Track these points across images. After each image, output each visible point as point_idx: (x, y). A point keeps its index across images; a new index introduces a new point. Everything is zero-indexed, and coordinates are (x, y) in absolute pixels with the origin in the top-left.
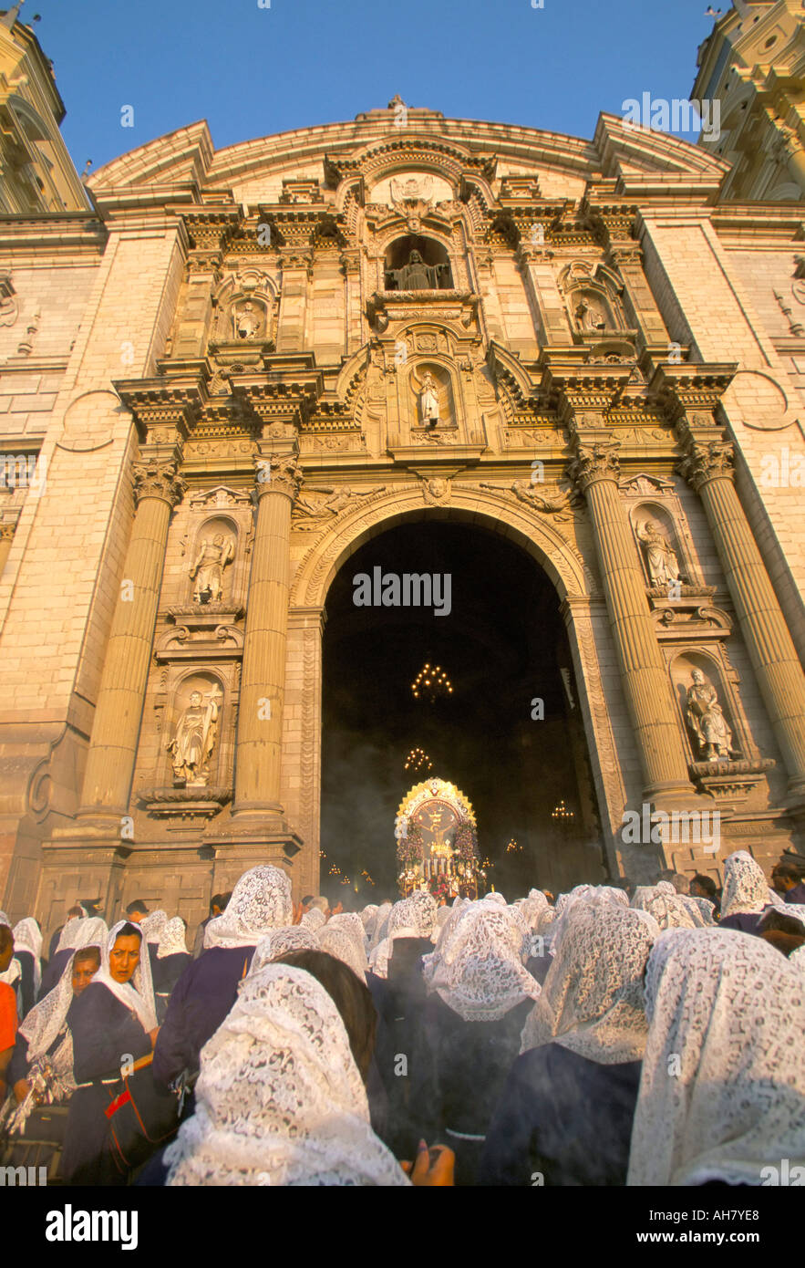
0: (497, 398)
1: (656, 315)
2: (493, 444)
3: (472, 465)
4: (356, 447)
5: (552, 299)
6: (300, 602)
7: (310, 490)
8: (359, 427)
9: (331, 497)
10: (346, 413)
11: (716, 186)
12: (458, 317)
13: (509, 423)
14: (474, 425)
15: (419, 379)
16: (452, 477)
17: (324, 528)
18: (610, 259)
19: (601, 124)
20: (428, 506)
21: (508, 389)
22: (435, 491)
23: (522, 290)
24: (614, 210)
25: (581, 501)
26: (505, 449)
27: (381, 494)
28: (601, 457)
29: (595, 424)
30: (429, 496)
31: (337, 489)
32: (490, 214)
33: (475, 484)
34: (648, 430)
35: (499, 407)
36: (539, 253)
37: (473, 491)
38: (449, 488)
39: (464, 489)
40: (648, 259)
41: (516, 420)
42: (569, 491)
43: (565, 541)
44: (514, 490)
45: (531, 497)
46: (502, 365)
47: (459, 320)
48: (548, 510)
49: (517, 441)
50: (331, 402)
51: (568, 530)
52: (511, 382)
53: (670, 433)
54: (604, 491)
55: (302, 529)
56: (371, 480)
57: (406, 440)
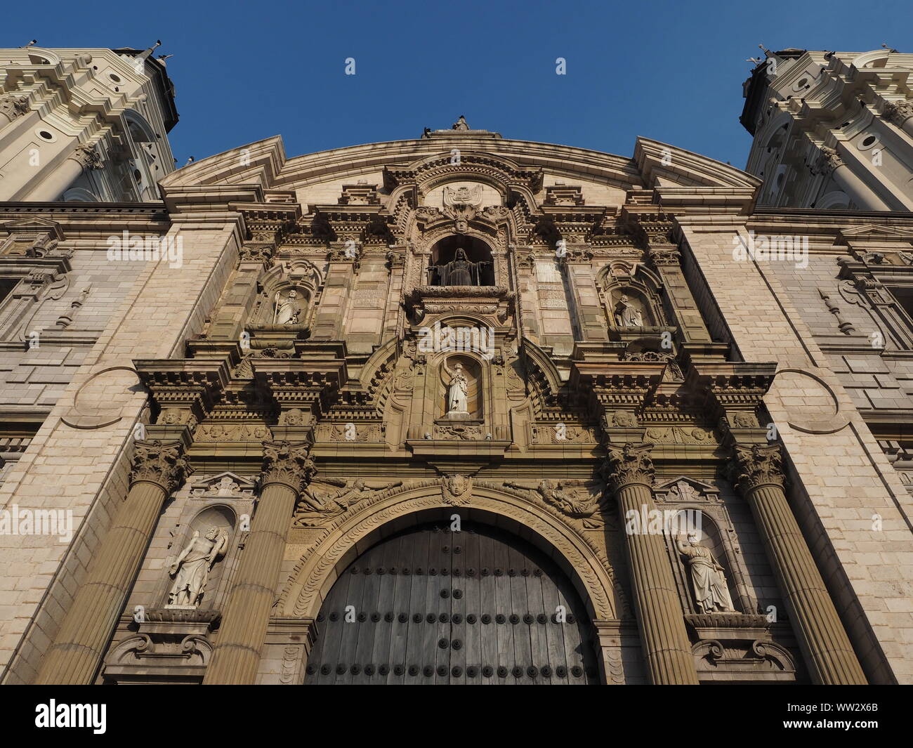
0: (527, 393)
1: (696, 313)
2: (519, 441)
3: (495, 461)
4: (375, 437)
5: (588, 297)
6: (288, 610)
8: (381, 418)
9: (342, 491)
10: (368, 403)
11: (750, 197)
12: (494, 312)
13: (537, 419)
14: (501, 420)
15: (450, 371)
16: (474, 475)
17: (329, 525)
18: (649, 259)
19: (638, 147)
20: (445, 505)
21: (538, 384)
22: (454, 488)
23: (562, 287)
24: (652, 217)
25: (612, 507)
26: (531, 446)
27: (396, 489)
28: (632, 459)
29: (627, 422)
30: (447, 493)
31: (350, 482)
32: (533, 219)
33: (498, 482)
34: (689, 430)
35: (528, 402)
36: (579, 254)
37: (497, 490)
38: (470, 486)
39: (487, 488)
40: (687, 261)
41: (545, 415)
42: (600, 494)
43: (594, 551)
44: (540, 491)
45: (558, 499)
46: (533, 360)
47: (495, 315)
48: (576, 515)
49: (545, 436)
50: (353, 391)
51: (598, 538)
52: (541, 377)
53: (711, 433)
54: (636, 497)
55: (305, 524)
56: (388, 474)
57: (428, 430)
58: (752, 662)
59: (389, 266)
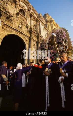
1: (39, 30)
2: (24, 33)
3: (22, 33)
5: (32, 24)
7: (5, 26)
8: (13, 23)
10: (12, 21)
14: (24, 29)
17: (5, 31)
18: (37, 24)
19: (40, 14)
21: (27, 29)
23: (30, 22)
24: (39, 21)
25: (30, 41)
27: (13, 31)
28: (33, 38)
30: (17, 34)
31: (8, 28)
32: (30, 14)
33: (22, 35)
36: (33, 20)
38: (19, 34)
40: (39, 26)
44: (25, 37)
45: (26, 39)
46: (28, 27)
47: (25, 20)
48: (27, 41)
49: (27, 33)
50: (11, 19)
51: (28, 43)
53: (37, 39)
54: (32, 41)
55: (3, 30)
57: (17, 28)
58: (35, 54)
59: (15, 7)
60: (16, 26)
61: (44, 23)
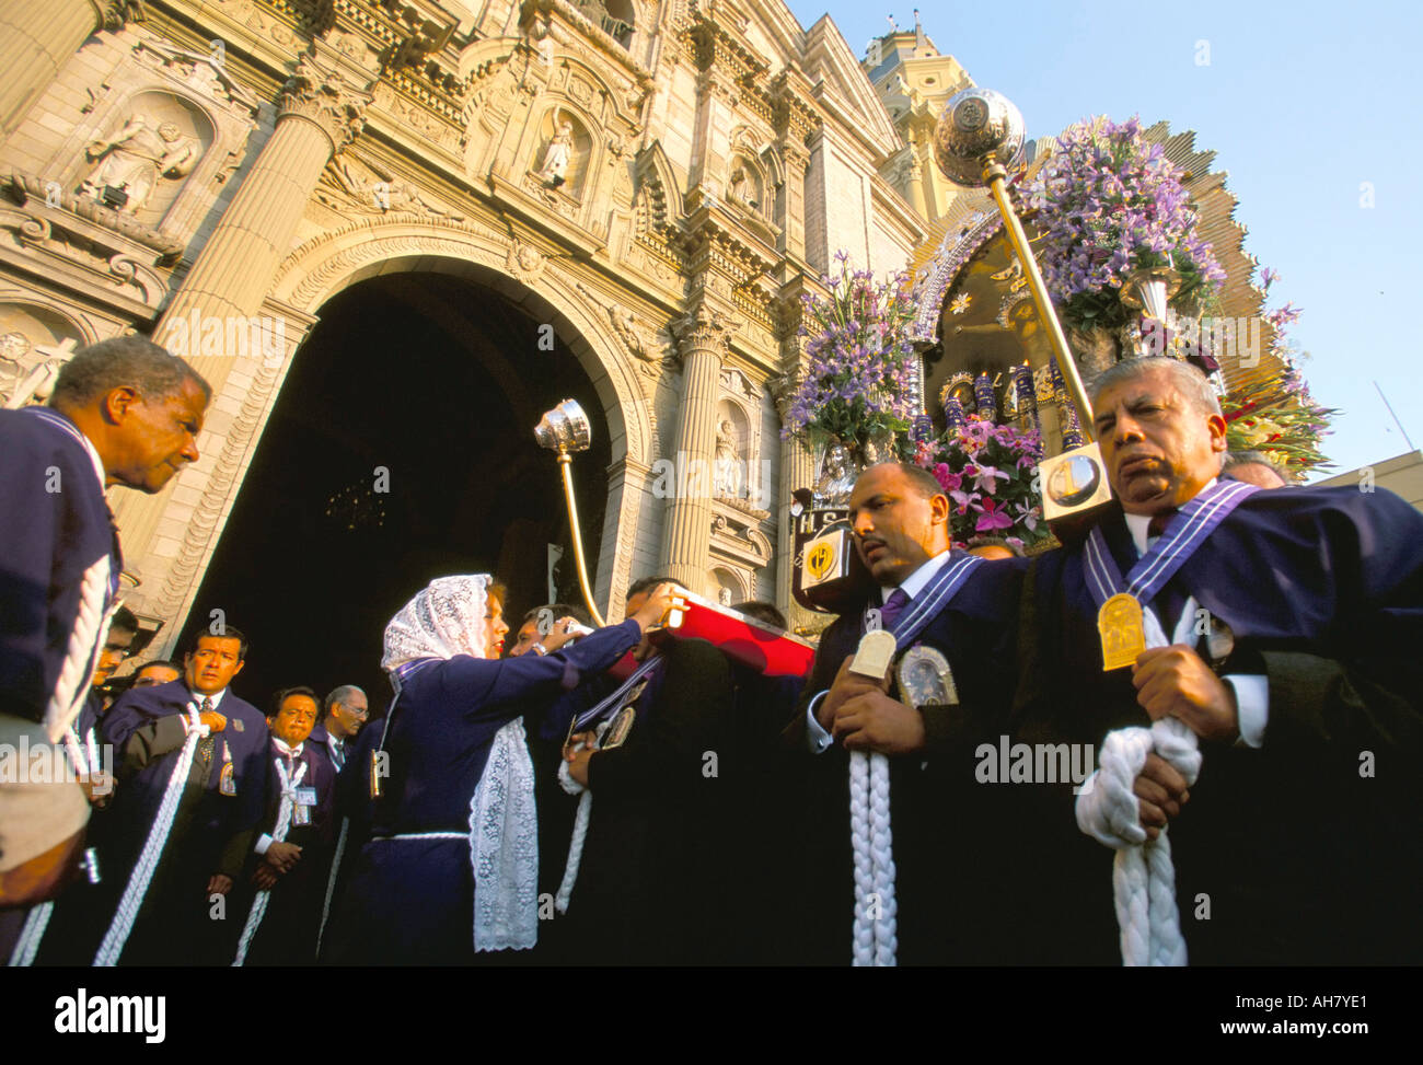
0: (634, 204)
2: (612, 248)
3: (580, 256)
4: (449, 145)
5: (720, 145)
6: (283, 295)
7: (357, 158)
8: (465, 126)
9: (386, 186)
10: (456, 97)
12: (625, 90)
13: (638, 238)
14: (600, 213)
15: (557, 124)
16: (550, 257)
17: (359, 219)
18: (780, 146)
20: (508, 274)
21: (652, 202)
22: (524, 260)
23: (692, 115)
24: (804, 108)
25: (677, 364)
26: (622, 261)
27: (456, 223)
28: (719, 328)
29: (723, 293)
30: (514, 263)
31: (398, 182)
32: (698, 16)
33: (573, 282)
34: (761, 332)
35: (632, 214)
36: (726, 92)
37: (567, 287)
38: (541, 268)
39: (557, 279)
40: (811, 171)
41: (646, 239)
42: (667, 345)
43: (644, 396)
44: (611, 313)
45: (627, 330)
46: (657, 173)
47: (625, 95)
48: (639, 354)
49: (638, 260)
50: (445, 68)
51: (652, 386)
52: (659, 197)
53: (778, 344)
54: (707, 364)
55: (324, 200)
56: (448, 200)
57: (516, 178)
58: (740, 542)
60: (505, 157)
61: (867, 145)
